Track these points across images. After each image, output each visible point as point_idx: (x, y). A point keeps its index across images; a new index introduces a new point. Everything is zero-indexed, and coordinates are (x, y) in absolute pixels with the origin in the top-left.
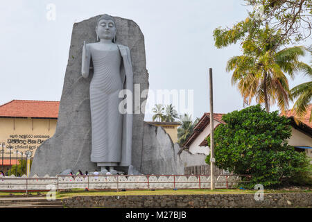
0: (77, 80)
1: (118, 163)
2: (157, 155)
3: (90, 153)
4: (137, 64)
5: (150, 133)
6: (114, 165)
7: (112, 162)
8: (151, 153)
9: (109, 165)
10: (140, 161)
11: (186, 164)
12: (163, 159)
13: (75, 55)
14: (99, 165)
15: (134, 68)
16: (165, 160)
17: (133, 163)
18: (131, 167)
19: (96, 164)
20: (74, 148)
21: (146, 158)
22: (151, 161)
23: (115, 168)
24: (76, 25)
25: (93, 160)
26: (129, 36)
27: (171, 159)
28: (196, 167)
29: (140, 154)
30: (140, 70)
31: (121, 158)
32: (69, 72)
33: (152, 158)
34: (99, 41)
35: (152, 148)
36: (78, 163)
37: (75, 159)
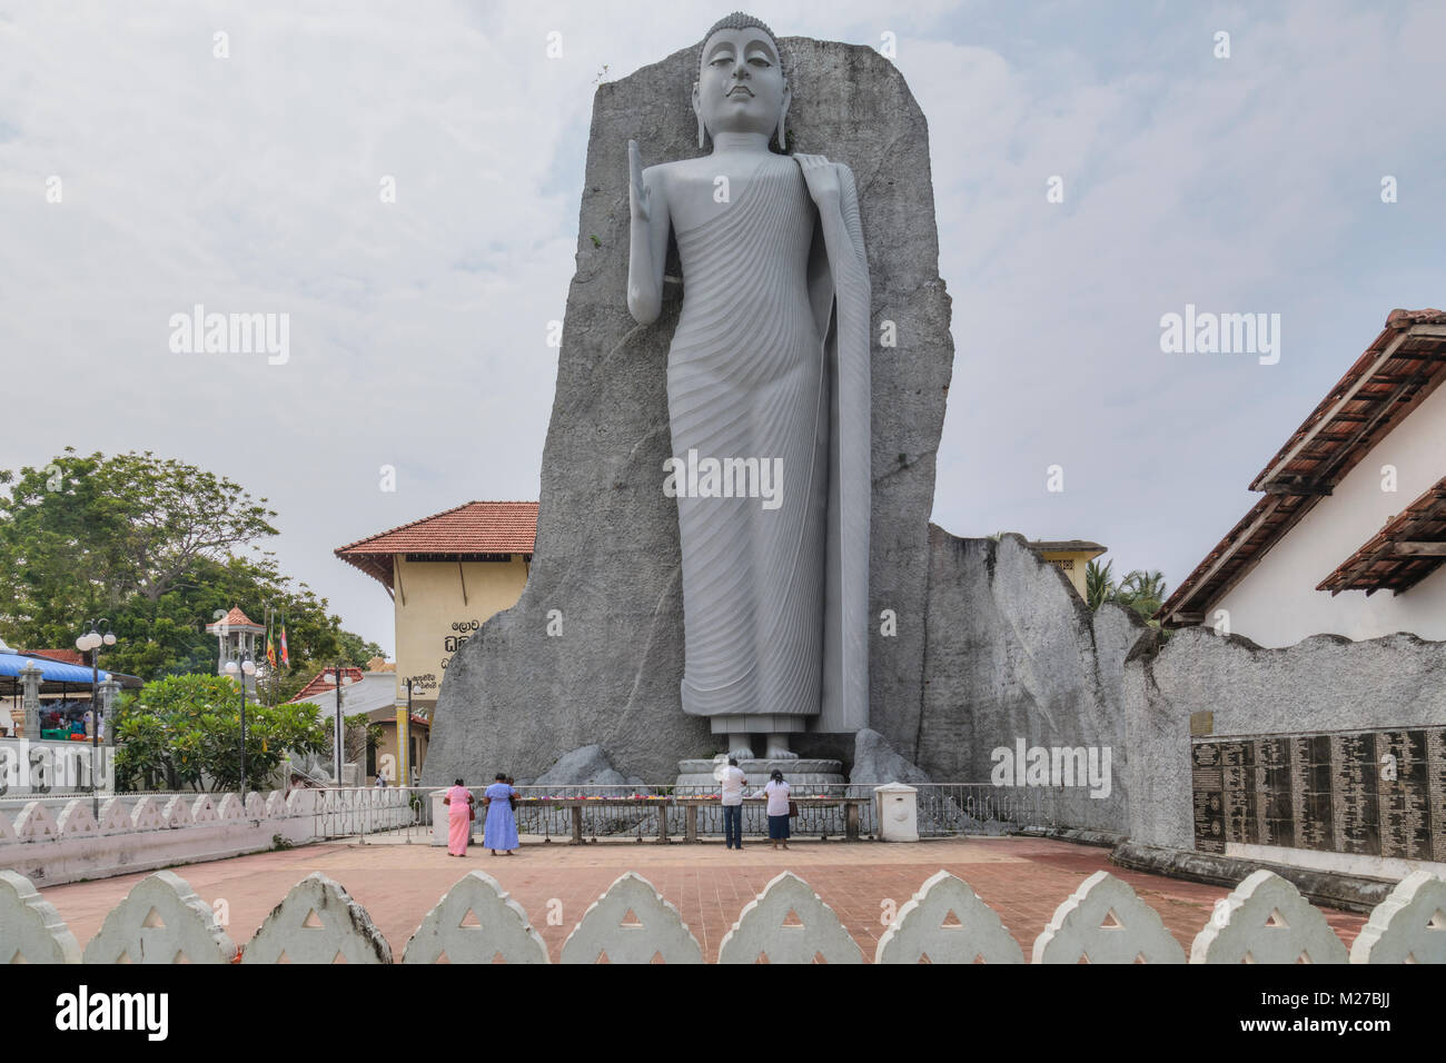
0: (614, 346)
1: (811, 720)
2: (999, 678)
3: (681, 674)
4: (894, 257)
5: (960, 579)
6: (787, 727)
7: (775, 717)
8: (966, 670)
9: (767, 727)
10: (914, 709)
11: (1203, 721)
12: (1028, 697)
13: (603, 230)
14: (718, 728)
15: (881, 274)
16: (1041, 702)
17: (875, 717)
18: (864, 735)
19: (706, 721)
20: (613, 654)
21: (943, 695)
22: (968, 709)
23: (795, 743)
24: (606, 92)
25: (693, 705)
26: (855, 126)
27: (1073, 698)
29: (916, 676)
30: (908, 280)
31: (821, 693)
32: (580, 314)
33: (969, 694)
34: (709, 149)
35: (975, 647)
36: (631, 718)
37: (619, 701)
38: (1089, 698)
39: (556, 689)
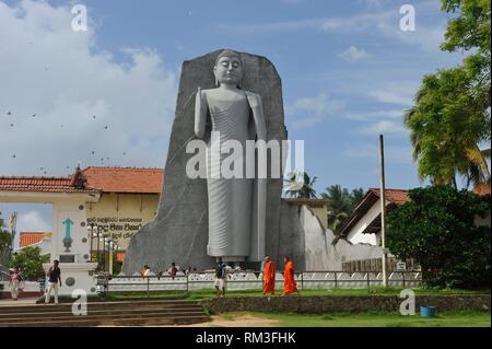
1: (247, 258)
2: (301, 246)
3: (207, 243)
4: (271, 119)
5: (290, 215)
6: (240, 260)
7: (237, 257)
8: (291, 243)
9: (234, 260)
11: (344, 258)
12: (309, 252)
15: (268, 124)
16: (313, 253)
21: (285, 250)
24: (186, 63)
25: (211, 253)
26: (261, 79)
27: (321, 252)
28: (359, 262)
29: (276, 244)
30: (276, 126)
31: (250, 250)
33: (292, 250)
35: (294, 235)
36: (190, 256)
37: (186, 252)
38: (324, 253)
39: (165, 248)
